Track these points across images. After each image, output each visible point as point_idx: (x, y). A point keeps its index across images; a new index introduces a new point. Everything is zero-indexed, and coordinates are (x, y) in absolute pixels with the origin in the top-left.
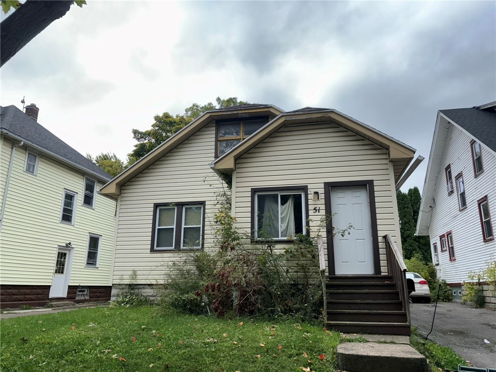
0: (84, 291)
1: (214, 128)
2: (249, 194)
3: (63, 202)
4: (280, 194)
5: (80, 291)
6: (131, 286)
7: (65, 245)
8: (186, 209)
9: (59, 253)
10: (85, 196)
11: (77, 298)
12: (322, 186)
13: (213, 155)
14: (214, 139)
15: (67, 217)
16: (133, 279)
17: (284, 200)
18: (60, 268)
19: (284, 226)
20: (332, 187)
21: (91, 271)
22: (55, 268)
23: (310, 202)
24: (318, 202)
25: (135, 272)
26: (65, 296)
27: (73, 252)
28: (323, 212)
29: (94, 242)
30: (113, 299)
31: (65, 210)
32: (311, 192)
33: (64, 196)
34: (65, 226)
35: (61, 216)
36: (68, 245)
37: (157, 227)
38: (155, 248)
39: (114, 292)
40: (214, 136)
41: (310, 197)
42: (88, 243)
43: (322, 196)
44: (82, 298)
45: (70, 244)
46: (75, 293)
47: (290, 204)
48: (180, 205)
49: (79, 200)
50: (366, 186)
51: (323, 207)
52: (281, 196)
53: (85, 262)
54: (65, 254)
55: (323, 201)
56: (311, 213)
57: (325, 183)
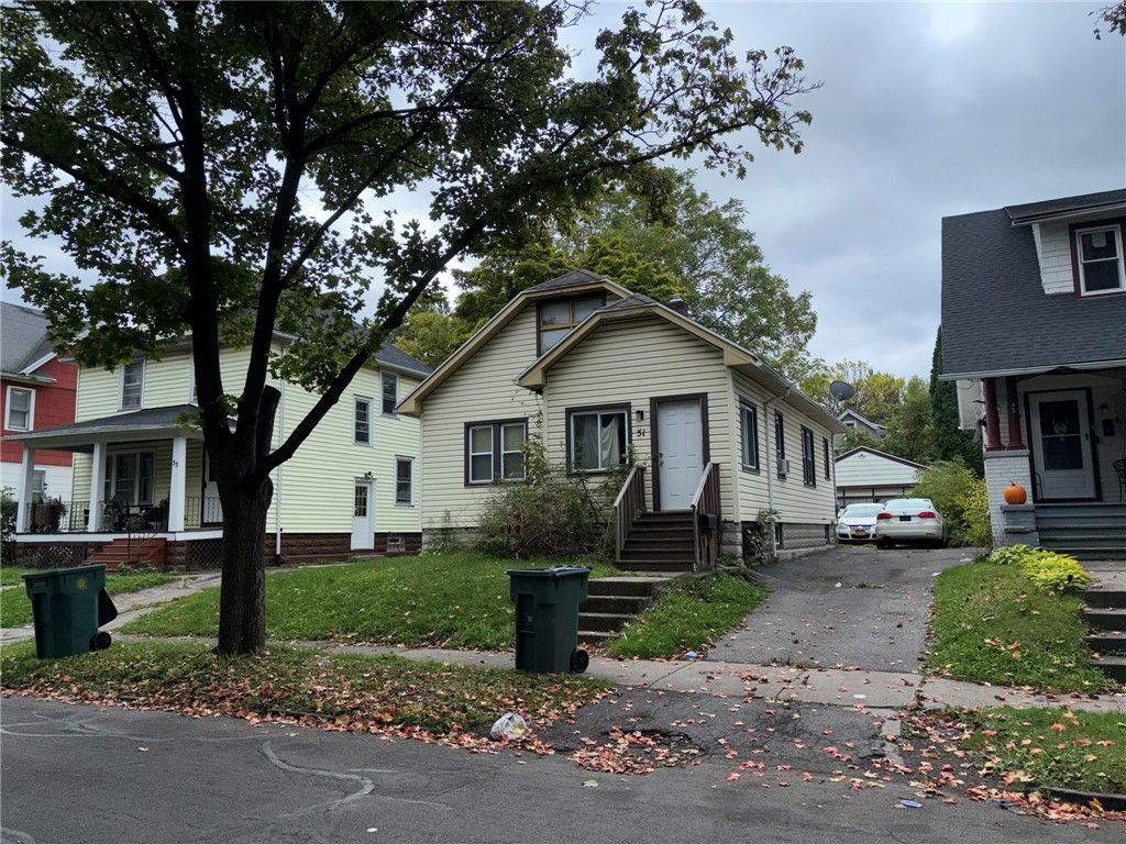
0: (397, 541)
1: (534, 314)
2: (563, 415)
3: (354, 414)
4: (599, 414)
5: (391, 541)
6: (445, 531)
7: (363, 476)
8: (505, 429)
9: (357, 487)
10: (384, 401)
11: (388, 550)
12: (648, 402)
13: (535, 352)
14: (535, 330)
15: (362, 436)
16: (446, 521)
17: (606, 421)
18: (361, 510)
19: (606, 453)
20: (659, 403)
21: (404, 511)
22: (354, 509)
23: (634, 423)
24: (643, 423)
25: (447, 512)
26: (371, 546)
27: (375, 484)
28: (648, 435)
29: (404, 468)
30: (424, 547)
31: (358, 426)
32: (634, 410)
33: (354, 406)
34: (361, 449)
35: (354, 436)
36: (368, 477)
37: (471, 454)
38: (471, 481)
39: (425, 538)
40: (535, 324)
41: (634, 416)
42: (395, 470)
43: (647, 415)
44: (396, 550)
45: (370, 473)
46: (385, 543)
47: (613, 426)
48: (498, 423)
49: (376, 408)
50: (700, 400)
51: (648, 429)
52: (602, 416)
53: (394, 498)
54: (366, 488)
55: (648, 422)
56: (634, 436)
57: (651, 399)
